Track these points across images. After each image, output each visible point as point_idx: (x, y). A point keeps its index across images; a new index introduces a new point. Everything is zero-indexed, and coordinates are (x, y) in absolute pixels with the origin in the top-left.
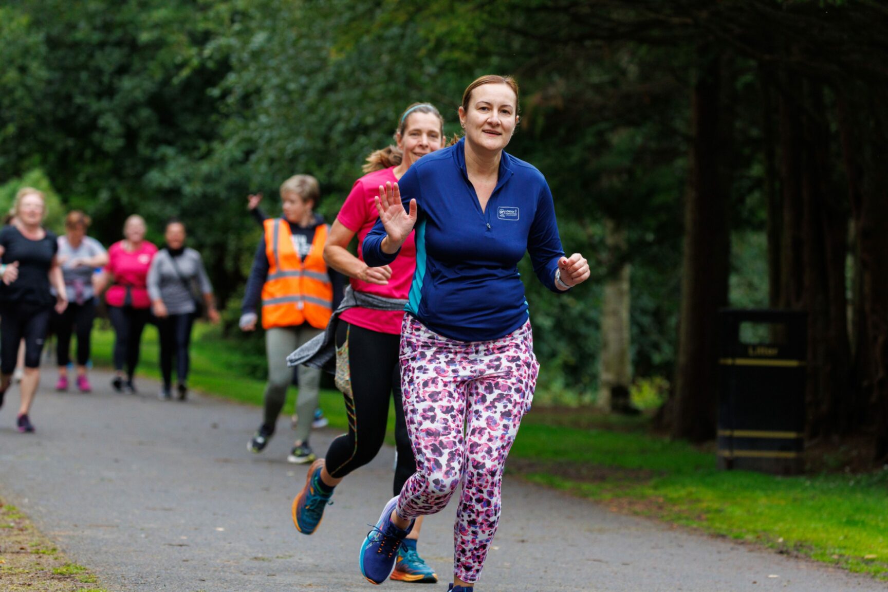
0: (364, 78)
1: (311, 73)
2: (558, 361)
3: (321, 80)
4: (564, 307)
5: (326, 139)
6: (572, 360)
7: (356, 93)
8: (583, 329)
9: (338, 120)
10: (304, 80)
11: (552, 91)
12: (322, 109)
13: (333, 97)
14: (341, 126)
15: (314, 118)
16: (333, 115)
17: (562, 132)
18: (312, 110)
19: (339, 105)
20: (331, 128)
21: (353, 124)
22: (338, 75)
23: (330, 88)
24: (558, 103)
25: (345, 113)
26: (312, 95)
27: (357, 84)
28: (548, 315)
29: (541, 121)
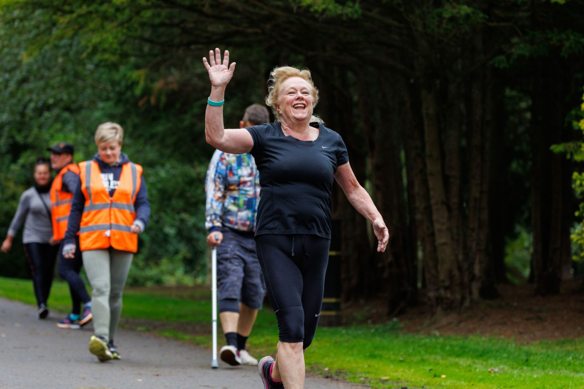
0: (46, 73)
1: (11, 71)
2: (180, 256)
3: (18, 75)
4: (182, 221)
5: (23, 114)
6: (189, 255)
7: (42, 83)
8: (195, 235)
9: (30, 101)
10: (7, 76)
11: (170, 79)
12: (19, 94)
13: (26, 87)
14: (32, 105)
15: (14, 101)
16: (27, 98)
17: (178, 105)
18: (12, 95)
19: (31, 91)
20: (25, 107)
21: (40, 104)
22: (29, 71)
23: (24, 80)
24: (175, 86)
25: (34, 97)
26: (12, 85)
27: (42, 78)
28: (172, 226)
29: (163, 99)
